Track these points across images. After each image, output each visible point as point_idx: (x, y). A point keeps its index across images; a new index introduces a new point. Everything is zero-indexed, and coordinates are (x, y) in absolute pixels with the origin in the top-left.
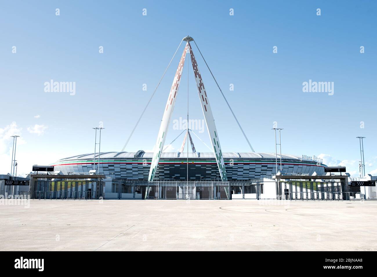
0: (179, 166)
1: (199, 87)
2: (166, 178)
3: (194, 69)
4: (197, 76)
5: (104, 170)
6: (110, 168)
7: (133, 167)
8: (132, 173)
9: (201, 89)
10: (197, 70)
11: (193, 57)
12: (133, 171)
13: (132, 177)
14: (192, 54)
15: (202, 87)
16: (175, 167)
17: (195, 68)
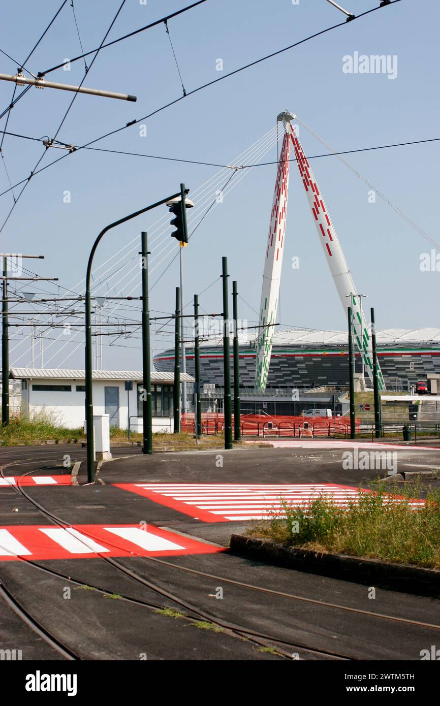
0: (320, 359)
1: (313, 209)
2: (304, 382)
3: (302, 176)
4: (309, 187)
5: (205, 369)
6: (212, 365)
7: (246, 364)
8: (248, 374)
9: (318, 213)
10: (307, 176)
11: (299, 151)
12: (249, 371)
13: (250, 381)
14: (296, 146)
15: (320, 209)
16: (314, 362)
17: (305, 173)
